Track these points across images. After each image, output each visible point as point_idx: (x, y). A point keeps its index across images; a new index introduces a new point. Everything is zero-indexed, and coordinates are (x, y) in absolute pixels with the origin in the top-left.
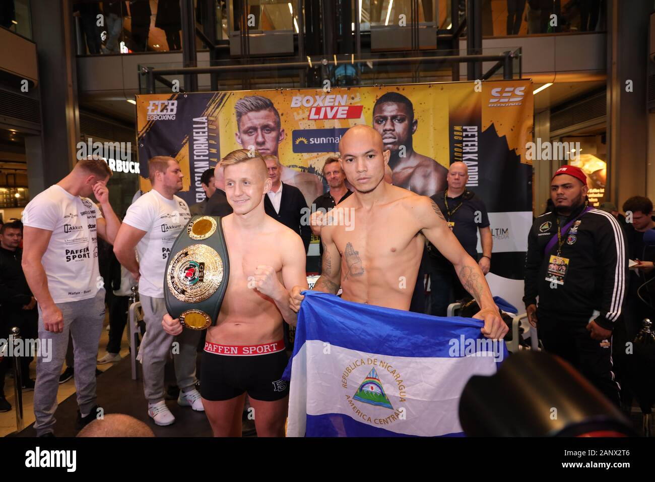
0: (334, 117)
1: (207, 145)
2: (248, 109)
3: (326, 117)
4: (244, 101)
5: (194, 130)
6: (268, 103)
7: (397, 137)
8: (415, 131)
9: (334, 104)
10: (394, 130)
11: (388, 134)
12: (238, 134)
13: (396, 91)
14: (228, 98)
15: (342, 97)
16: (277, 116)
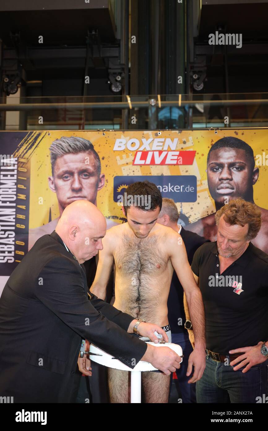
0: (163, 163)
1: (15, 190)
2: (65, 151)
3: (153, 162)
4: (61, 142)
5: (2, 173)
6: (88, 145)
7: (235, 188)
8: (256, 181)
9: (163, 148)
10: (231, 180)
11: (225, 184)
12: (52, 178)
13: (234, 135)
14: (43, 138)
15: (172, 140)
16: (97, 160)
